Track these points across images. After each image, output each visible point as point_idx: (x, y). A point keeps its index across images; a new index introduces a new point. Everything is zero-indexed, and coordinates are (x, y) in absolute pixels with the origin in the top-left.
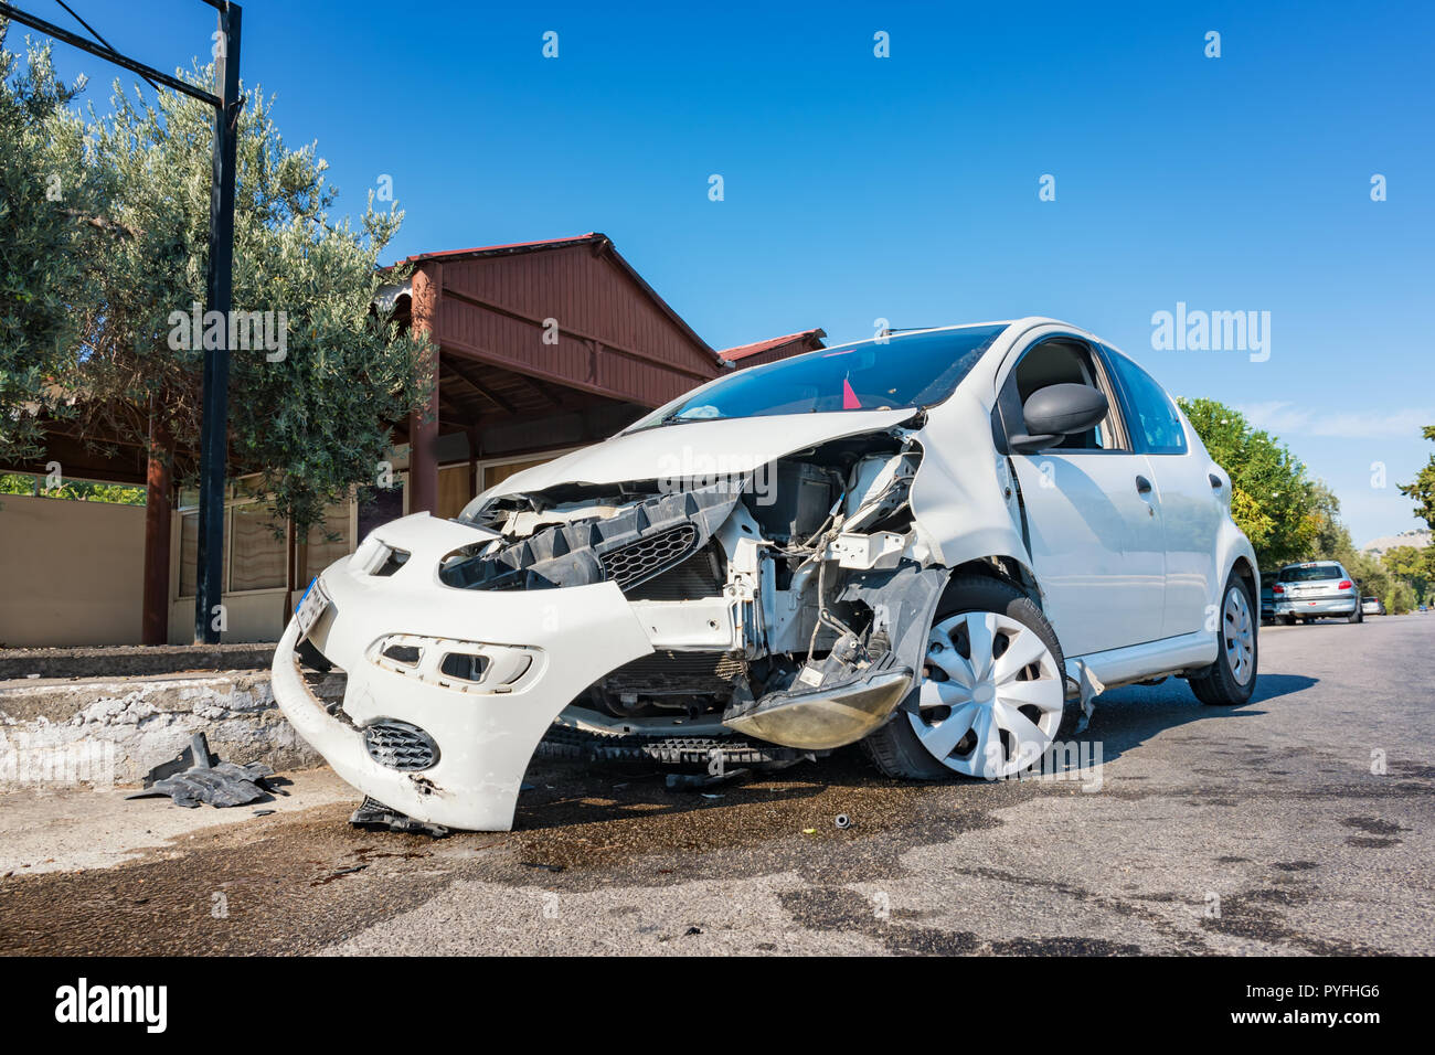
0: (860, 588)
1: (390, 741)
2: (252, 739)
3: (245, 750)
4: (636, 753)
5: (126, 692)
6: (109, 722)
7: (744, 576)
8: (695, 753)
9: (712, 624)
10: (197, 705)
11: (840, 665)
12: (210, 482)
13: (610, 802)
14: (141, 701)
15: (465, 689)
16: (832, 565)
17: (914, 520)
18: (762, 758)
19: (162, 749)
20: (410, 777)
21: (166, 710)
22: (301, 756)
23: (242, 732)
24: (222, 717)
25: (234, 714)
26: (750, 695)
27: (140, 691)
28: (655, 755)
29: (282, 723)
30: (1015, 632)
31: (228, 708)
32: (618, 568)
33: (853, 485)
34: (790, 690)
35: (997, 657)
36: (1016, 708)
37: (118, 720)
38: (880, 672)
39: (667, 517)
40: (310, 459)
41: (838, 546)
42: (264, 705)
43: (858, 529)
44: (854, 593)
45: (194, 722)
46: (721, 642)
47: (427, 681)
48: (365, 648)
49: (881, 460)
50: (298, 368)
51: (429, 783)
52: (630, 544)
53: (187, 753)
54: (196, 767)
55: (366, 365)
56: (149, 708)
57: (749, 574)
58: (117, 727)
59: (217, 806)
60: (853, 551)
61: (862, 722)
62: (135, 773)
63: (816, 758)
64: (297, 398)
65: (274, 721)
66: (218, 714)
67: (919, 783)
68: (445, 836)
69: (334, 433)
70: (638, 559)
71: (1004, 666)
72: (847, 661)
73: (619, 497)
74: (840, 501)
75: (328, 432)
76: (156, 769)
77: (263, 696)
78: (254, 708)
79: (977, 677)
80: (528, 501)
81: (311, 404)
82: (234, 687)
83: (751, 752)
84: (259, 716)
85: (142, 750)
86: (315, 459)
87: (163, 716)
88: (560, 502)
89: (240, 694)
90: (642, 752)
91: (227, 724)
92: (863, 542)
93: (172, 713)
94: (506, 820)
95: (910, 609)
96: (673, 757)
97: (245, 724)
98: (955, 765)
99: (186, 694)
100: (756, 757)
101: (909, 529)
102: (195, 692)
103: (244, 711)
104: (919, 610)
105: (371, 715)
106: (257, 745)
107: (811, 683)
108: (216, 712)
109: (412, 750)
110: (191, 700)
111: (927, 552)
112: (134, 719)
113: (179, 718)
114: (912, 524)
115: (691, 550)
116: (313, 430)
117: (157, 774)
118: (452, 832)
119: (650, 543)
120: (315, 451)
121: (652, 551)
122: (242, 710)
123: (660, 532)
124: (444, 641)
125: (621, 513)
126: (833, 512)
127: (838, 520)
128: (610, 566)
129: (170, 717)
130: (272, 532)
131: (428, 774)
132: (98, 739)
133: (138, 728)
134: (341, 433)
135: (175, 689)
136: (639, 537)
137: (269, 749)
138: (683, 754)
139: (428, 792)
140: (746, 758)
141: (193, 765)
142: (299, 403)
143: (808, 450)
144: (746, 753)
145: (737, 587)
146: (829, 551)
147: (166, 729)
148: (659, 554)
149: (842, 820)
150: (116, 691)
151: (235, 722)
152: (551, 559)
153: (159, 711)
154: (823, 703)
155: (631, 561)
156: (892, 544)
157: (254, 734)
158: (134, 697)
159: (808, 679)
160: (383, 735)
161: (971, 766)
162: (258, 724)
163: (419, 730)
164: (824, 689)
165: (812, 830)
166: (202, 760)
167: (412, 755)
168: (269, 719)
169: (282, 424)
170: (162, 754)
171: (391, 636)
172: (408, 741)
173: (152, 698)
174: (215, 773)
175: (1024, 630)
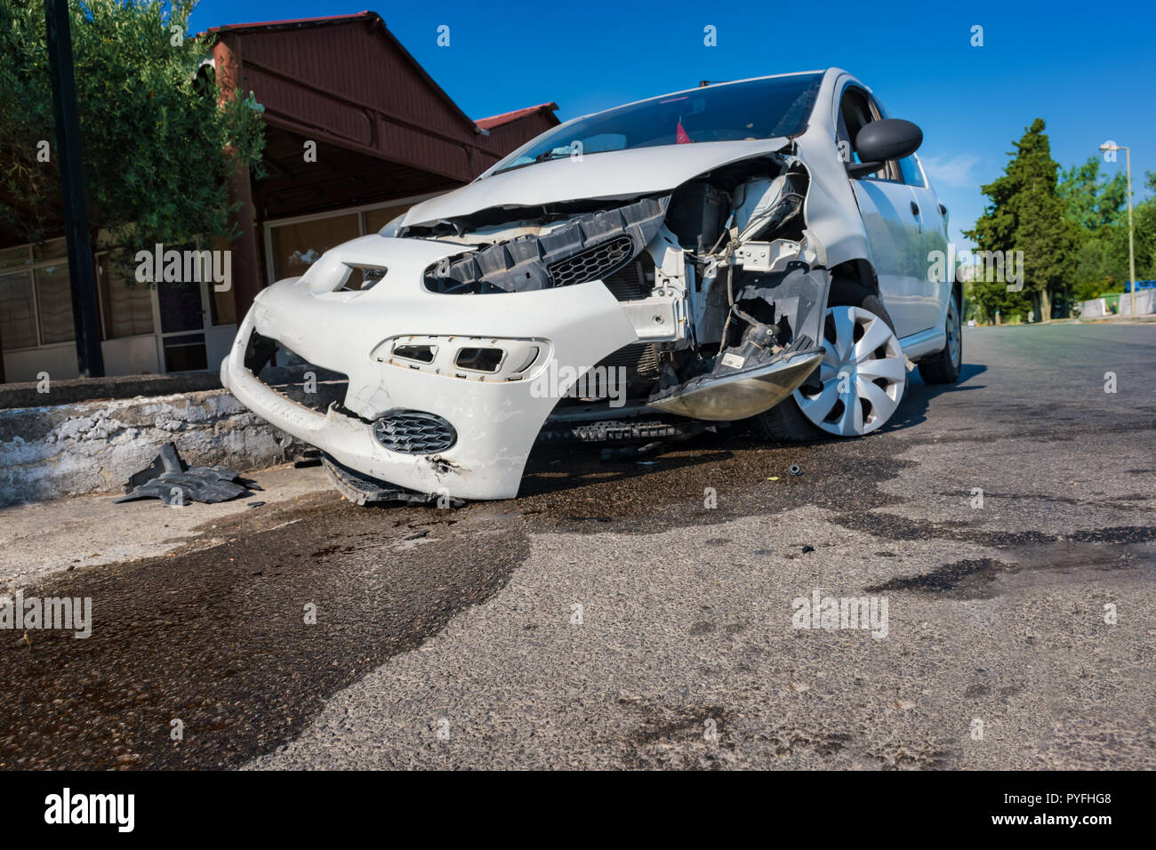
0: (756, 289)
1: (405, 430)
2: (209, 446)
3: (204, 457)
4: (566, 435)
5: (92, 411)
6: (81, 438)
7: (673, 281)
8: (619, 432)
9: (658, 319)
10: (158, 420)
11: (758, 349)
12: (76, 232)
13: (565, 475)
14: (108, 418)
15: (482, 379)
16: (738, 269)
17: (806, 228)
18: (675, 432)
19: (132, 460)
20: (427, 458)
21: (131, 425)
22: (252, 460)
23: (200, 441)
24: (181, 429)
25: (191, 426)
26: (676, 380)
27: (106, 410)
28: (583, 436)
29: (233, 431)
30: (868, 321)
31: (185, 421)
32: (564, 277)
33: (741, 202)
34: (713, 373)
35: (855, 342)
36: (871, 381)
37: (89, 435)
38: (799, 352)
39: (601, 231)
40: (159, 211)
41: (741, 253)
42: (216, 416)
43: (755, 238)
44: (752, 293)
45: (157, 434)
46: (666, 334)
47: (443, 374)
48: (370, 351)
49: (766, 181)
50: (140, 125)
51: (446, 462)
52: (574, 255)
53: (158, 462)
54: (167, 473)
55: (203, 124)
56: (116, 424)
57: (677, 277)
58: (89, 442)
59: (208, 502)
60: (756, 258)
61: (776, 395)
62: (111, 481)
63: (717, 429)
64: (143, 154)
65: (225, 430)
66: (178, 426)
67: (806, 443)
68: (464, 506)
69: (179, 187)
70: (582, 267)
71: (860, 348)
72: (764, 346)
73: (541, 218)
74: (732, 217)
75: (172, 186)
76: (133, 476)
77: (214, 410)
78: (208, 419)
79: (842, 358)
80: (452, 225)
81: (157, 160)
82: (188, 402)
83: (667, 428)
84: (213, 427)
85: (114, 461)
86: (165, 211)
87: (129, 431)
88: (479, 226)
89: (194, 408)
90: (572, 435)
91: (187, 435)
92: (763, 249)
93: (137, 427)
94: (512, 489)
95: (806, 302)
96: (599, 436)
97: (202, 434)
98: (828, 427)
99: (147, 411)
100: (671, 431)
101: (802, 236)
102: (155, 408)
103: (200, 424)
104: (813, 303)
105: (383, 408)
106: (214, 452)
107: (734, 366)
108: (175, 425)
109: (428, 436)
110: (153, 415)
111: (814, 256)
112: (104, 434)
113: (143, 432)
114: (804, 232)
115: (628, 258)
116: (160, 185)
117: (135, 480)
118: (468, 502)
119: (592, 253)
120: (164, 204)
121: (594, 260)
122: (197, 422)
123: (601, 244)
124: (455, 339)
125: (553, 231)
126: (728, 226)
127: (734, 232)
128: (557, 275)
129: (136, 431)
130: (124, 280)
131: (445, 455)
132: (73, 454)
133: (108, 442)
134: (183, 188)
135: (137, 406)
136: (582, 249)
137: (225, 454)
138: (608, 432)
139: (445, 469)
140: (663, 432)
141: (164, 471)
142: (145, 159)
143: (706, 173)
144: (663, 428)
145: (665, 289)
146: (732, 257)
147: (133, 442)
148: (601, 263)
149: (795, 469)
150: (84, 410)
151: (193, 433)
152: (504, 270)
153: (126, 426)
154: (746, 381)
155: (576, 270)
156: (788, 250)
157: (210, 442)
158: (101, 415)
159: (731, 363)
160: (397, 425)
161: (841, 427)
162: (213, 433)
163: (437, 417)
164: (747, 369)
165: (776, 478)
166: (173, 466)
167: (429, 440)
168: (221, 429)
169: (132, 179)
170: (133, 464)
171: (396, 338)
172: (425, 428)
173: (116, 415)
174: (188, 475)
175: (875, 319)
